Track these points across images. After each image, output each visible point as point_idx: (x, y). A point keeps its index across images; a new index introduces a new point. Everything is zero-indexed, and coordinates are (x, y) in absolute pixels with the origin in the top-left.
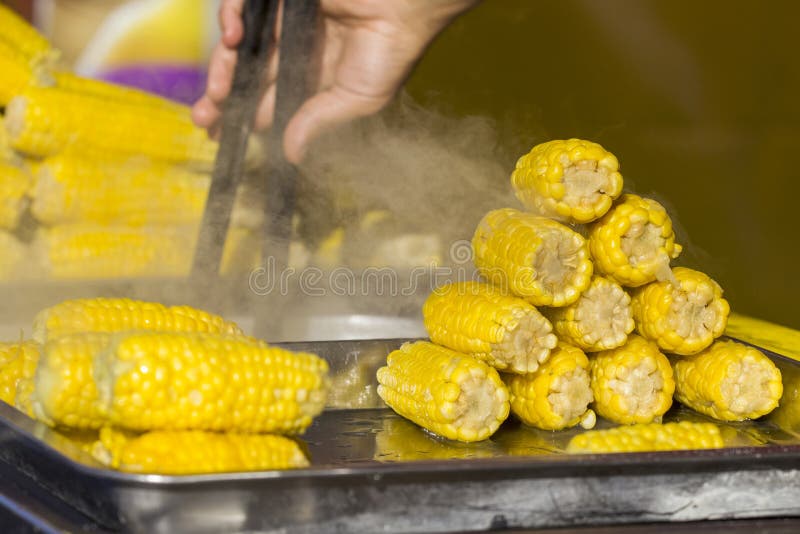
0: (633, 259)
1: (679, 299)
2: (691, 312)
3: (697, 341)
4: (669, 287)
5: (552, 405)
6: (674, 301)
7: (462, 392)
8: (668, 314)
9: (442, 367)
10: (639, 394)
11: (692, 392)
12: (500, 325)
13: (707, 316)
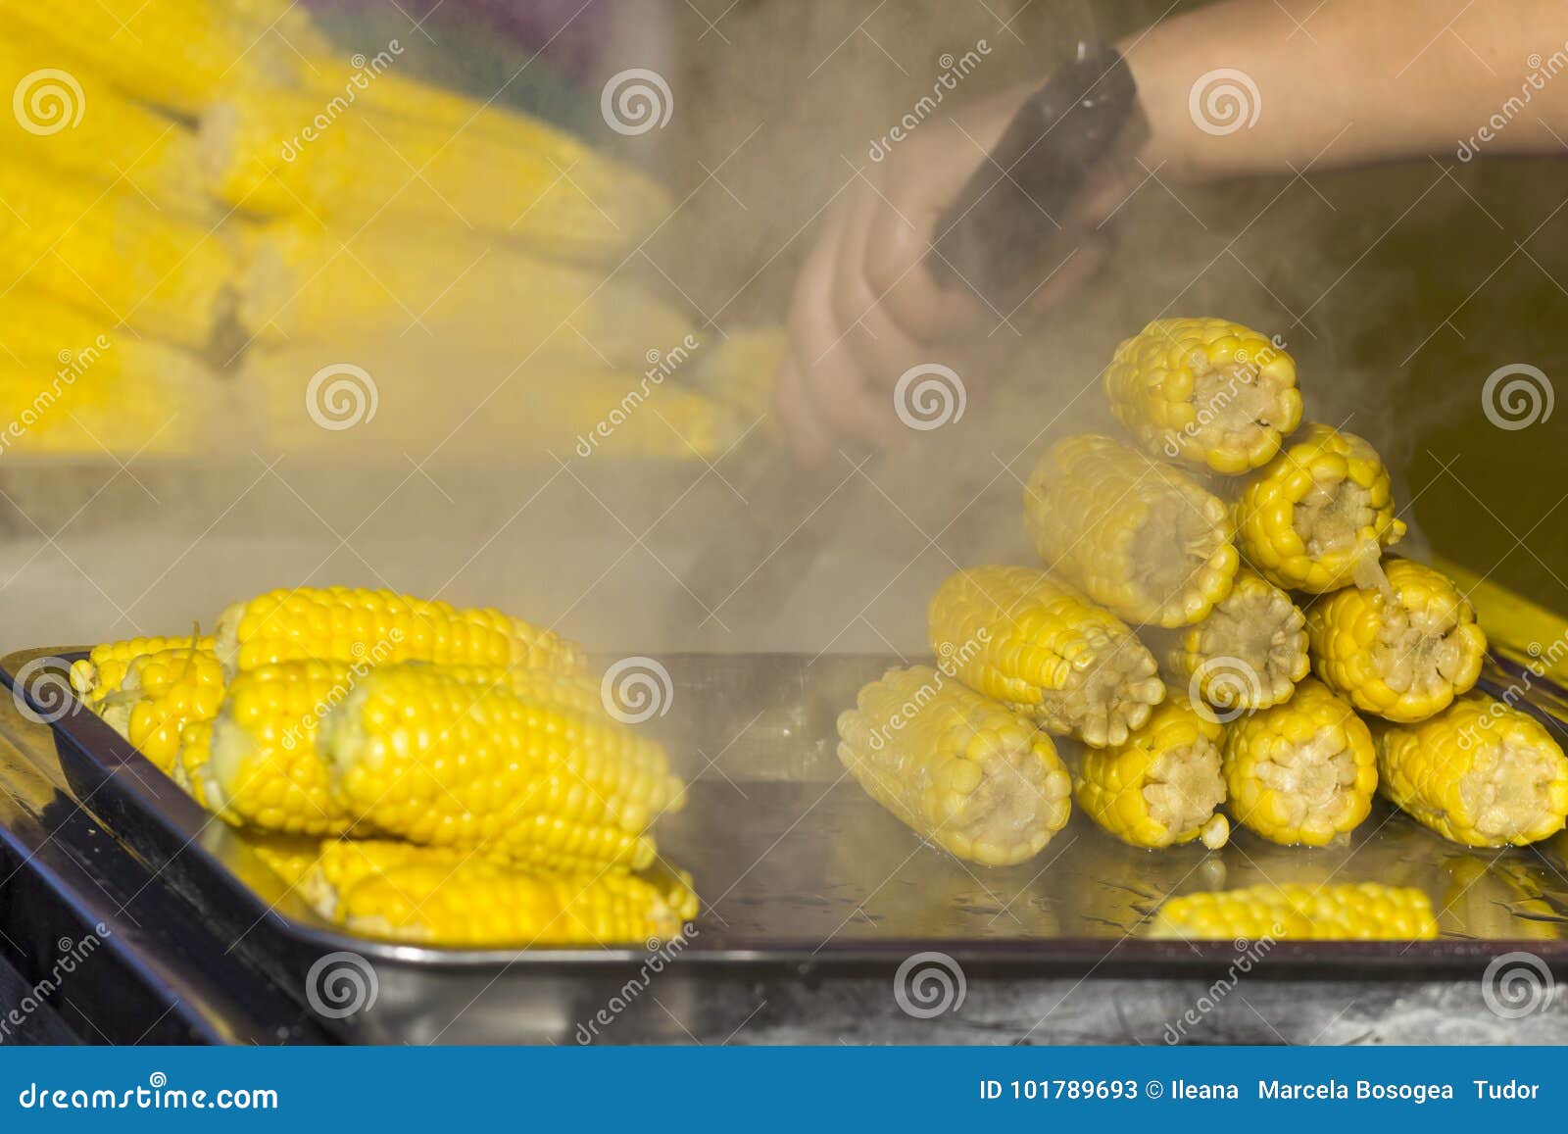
0: (1315, 546)
1: (1396, 622)
2: (1415, 645)
3: (1423, 700)
4: (1377, 599)
5: (1149, 805)
6: (1384, 625)
7: (985, 775)
8: (1372, 649)
9: (953, 728)
10: (1310, 791)
11: (1410, 788)
12: (1063, 658)
13: (1446, 656)
